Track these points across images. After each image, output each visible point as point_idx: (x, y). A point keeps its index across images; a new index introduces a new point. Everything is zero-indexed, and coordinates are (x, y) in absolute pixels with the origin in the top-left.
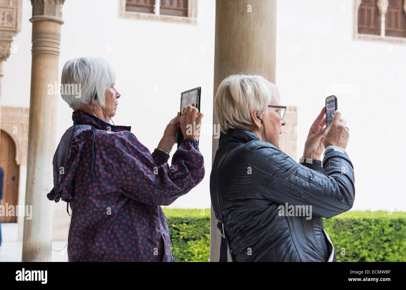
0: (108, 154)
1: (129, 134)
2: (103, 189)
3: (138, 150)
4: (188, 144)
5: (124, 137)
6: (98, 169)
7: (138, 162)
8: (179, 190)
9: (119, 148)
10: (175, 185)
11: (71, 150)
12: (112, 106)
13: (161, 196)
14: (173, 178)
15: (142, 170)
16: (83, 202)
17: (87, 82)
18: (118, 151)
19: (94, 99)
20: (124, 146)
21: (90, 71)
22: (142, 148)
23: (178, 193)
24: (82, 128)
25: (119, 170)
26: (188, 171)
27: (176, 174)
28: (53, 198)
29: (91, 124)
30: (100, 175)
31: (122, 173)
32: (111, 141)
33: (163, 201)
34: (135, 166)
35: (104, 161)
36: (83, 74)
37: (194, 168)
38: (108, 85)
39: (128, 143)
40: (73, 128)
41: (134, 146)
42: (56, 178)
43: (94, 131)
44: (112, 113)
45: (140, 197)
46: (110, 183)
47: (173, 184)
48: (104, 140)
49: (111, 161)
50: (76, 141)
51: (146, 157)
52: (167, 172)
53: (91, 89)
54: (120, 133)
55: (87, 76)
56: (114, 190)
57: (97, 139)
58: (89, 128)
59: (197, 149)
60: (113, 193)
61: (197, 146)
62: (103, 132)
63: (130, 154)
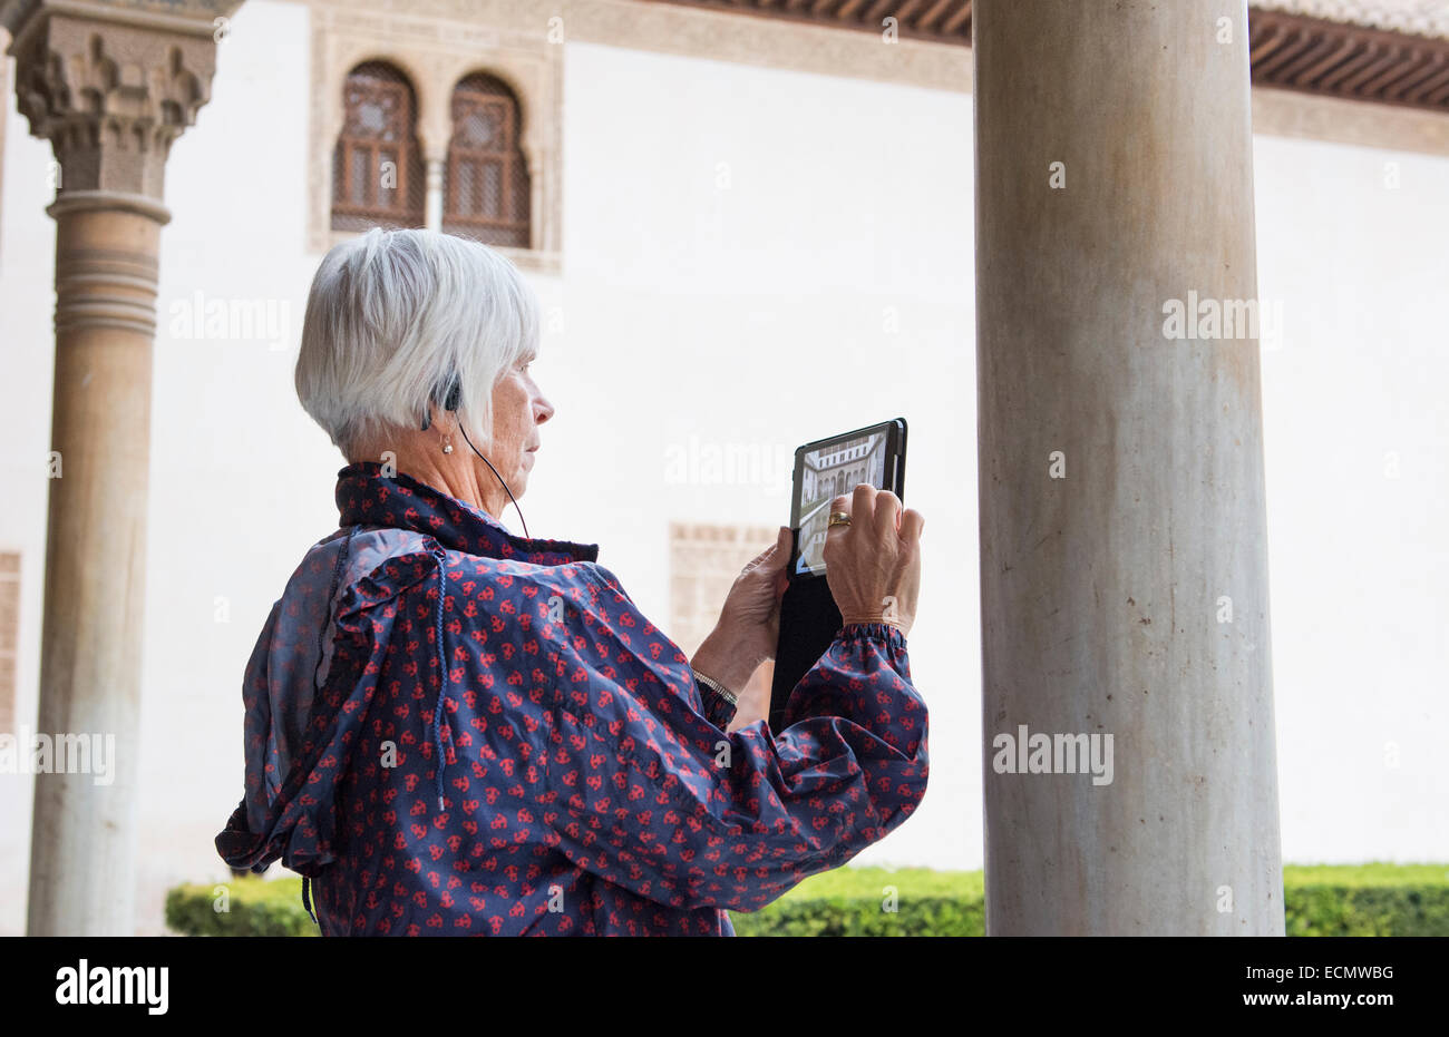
0: (505, 668)
1: (600, 582)
2: (472, 827)
3: (638, 656)
4: (866, 649)
5: (578, 593)
6: (456, 734)
7: (638, 711)
8: (812, 848)
9: (558, 645)
10: (797, 825)
11: (333, 646)
12: (518, 450)
13: (730, 871)
14: (789, 790)
15: (654, 744)
16: (381, 882)
17: (421, 328)
18: (551, 654)
19: (447, 408)
20: (575, 634)
21: (437, 285)
22: (656, 647)
23: (805, 862)
24: (379, 541)
25: (551, 745)
26: (855, 765)
27: (801, 776)
28: (249, 856)
29: (421, 526)
30: (464, 762)
31: (563, 757)
32: (519, 610)
33: (734, 893)
34: (626, 728)
35: (482, 700)
36: (404, 300)
37: (880, 753)
38: (508, 351)
39: (596, 621)
40: (340, 541)
41: (619, 637)
42: (259, 762)
43: (439, 559)
44: (515, 478)
45: (635, 868)
46: (509, 803)
47: (789, 819)
48: (489, 602)
49: (515, 701)
50: (358, 603)
51: (673, 687)
52: (764, 764)
53: (435, 359)
54: (559, 573)
55: (422, 302)
56: (522, 835)
57: (456, 597)
58: (414, 543)
59: (904, 673)
60: (516, 848)
61: (901, 661)
62: (480, 563)
63: (602, 673)
